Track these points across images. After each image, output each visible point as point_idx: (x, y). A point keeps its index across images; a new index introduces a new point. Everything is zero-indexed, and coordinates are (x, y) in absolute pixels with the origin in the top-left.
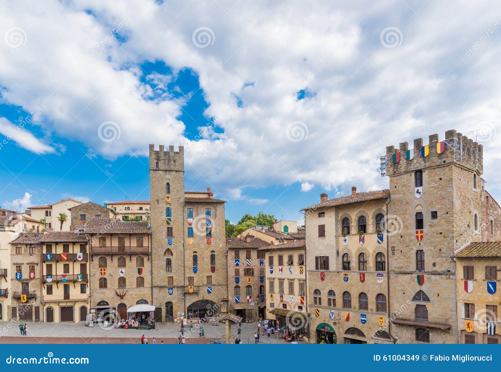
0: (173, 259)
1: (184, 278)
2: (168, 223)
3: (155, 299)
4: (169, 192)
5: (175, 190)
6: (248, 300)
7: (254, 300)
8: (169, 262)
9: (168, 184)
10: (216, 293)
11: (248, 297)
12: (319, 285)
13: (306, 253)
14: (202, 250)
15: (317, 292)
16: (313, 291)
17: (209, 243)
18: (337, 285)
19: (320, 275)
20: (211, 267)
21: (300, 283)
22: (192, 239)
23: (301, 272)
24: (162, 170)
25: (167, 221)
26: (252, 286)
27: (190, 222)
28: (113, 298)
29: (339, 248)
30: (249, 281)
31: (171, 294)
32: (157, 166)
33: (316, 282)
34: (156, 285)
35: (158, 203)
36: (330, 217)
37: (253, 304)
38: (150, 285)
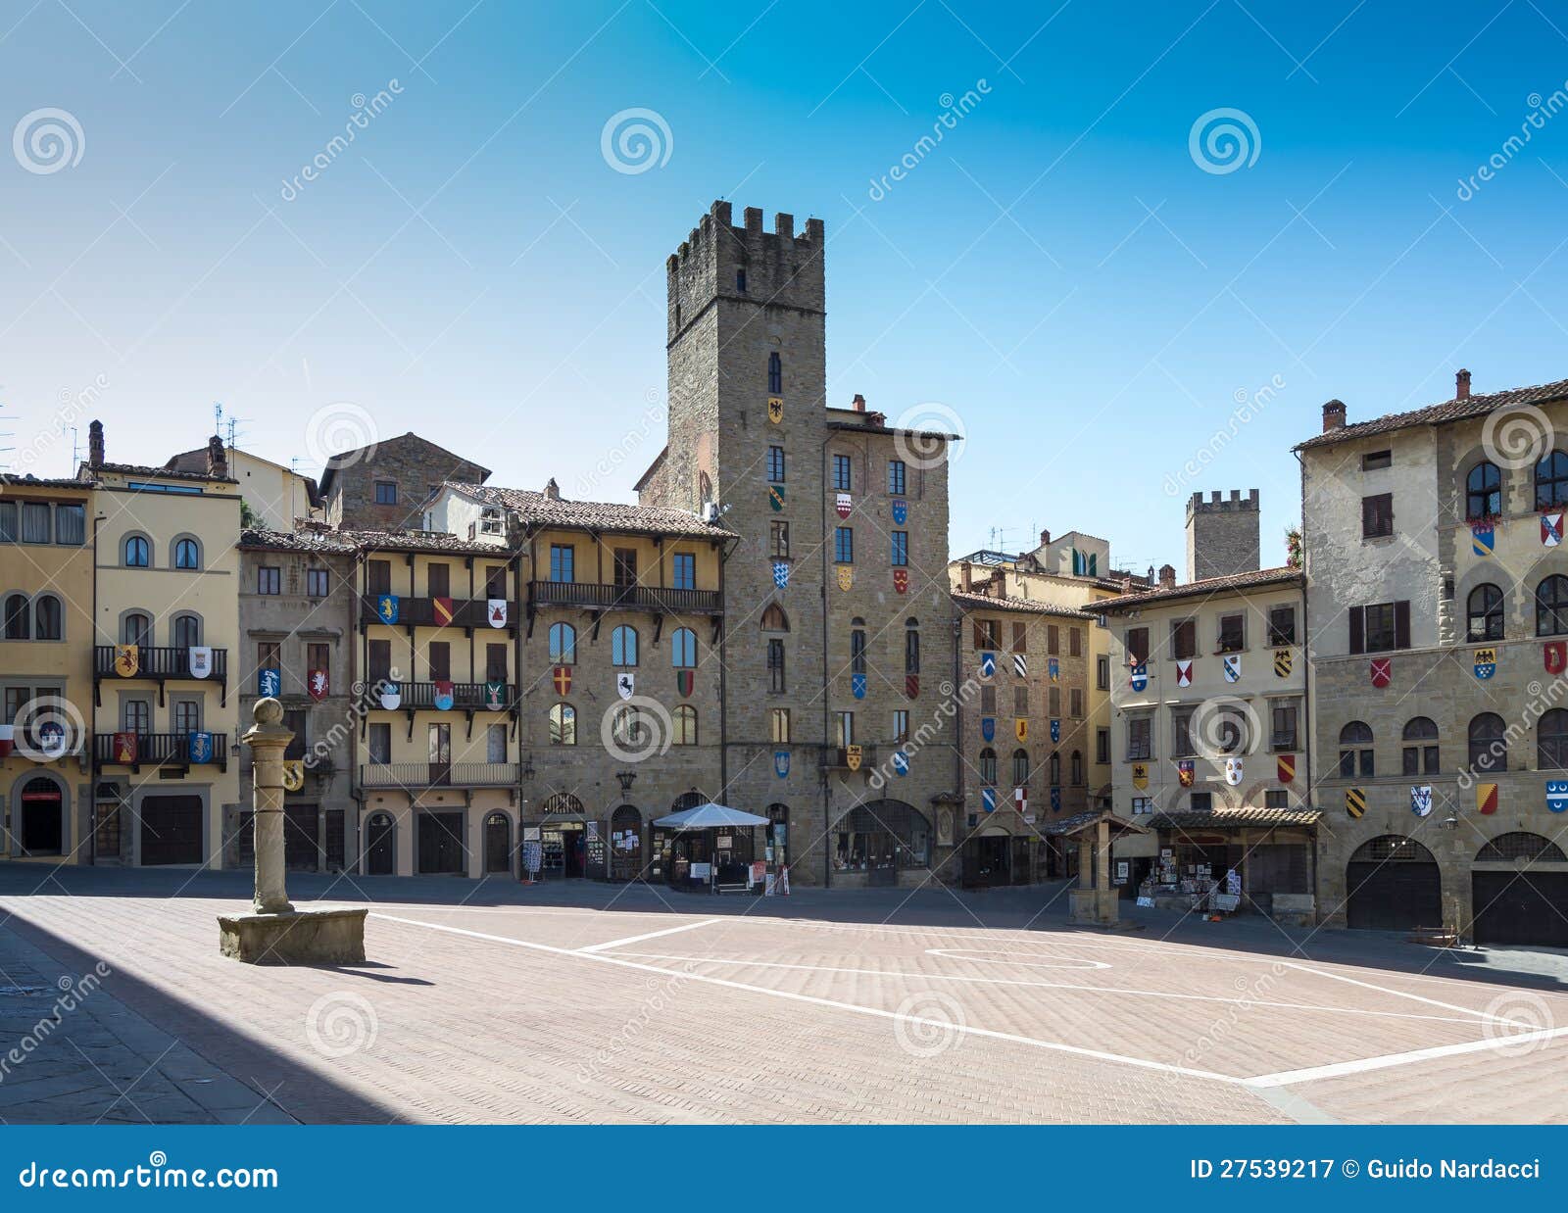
0: (790, 640)
1: (823, 717)
2: (776, 506)
3: (734, 791)
4: (777, 389)
5: (798, 382)
6: (1019, 803)
7: (1034, 805)
8: (777, 655)
9: (775, 356)
10: (923, 775)
11: (1019, 794)
12: (1365, 705)
13: (1306, 601)
14: (881, 614)
15: (1357, 730)
16: (1335, 731)
17: (902, 588)
18: (1447, 697)
19: (1367, 672)
20: (908, 677)
21: (1275, 710)
22: (850, 568)
23: (1281, 671)
24: (759, 304)
25: (772, 499)
26: (1030, 753)
27: (845, 504)
28: (598, 784)
29: (1453, 569)
30: (1022, 734)
31: (783, 775)
32: (742, 286)
33: (1352, 695)
34: (735, 738)
35: (745, 426)
36: (1415, 464)
37: (1030, 819)
38: (716, 740)
